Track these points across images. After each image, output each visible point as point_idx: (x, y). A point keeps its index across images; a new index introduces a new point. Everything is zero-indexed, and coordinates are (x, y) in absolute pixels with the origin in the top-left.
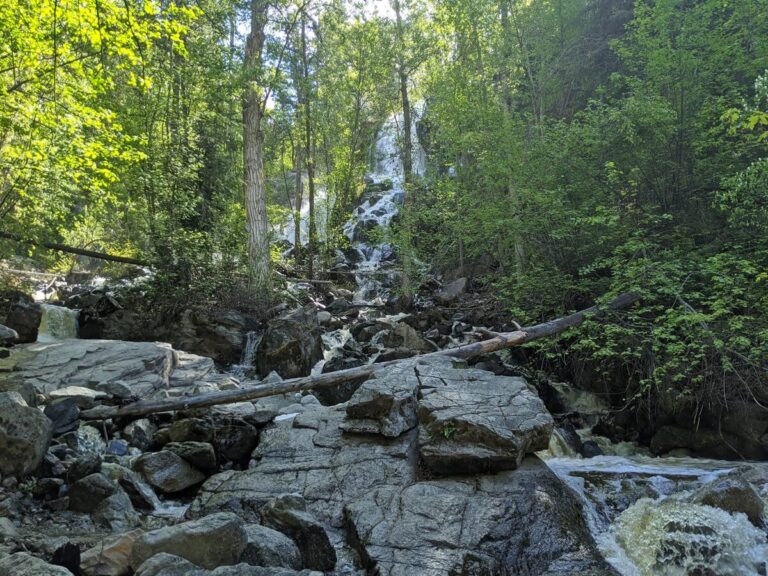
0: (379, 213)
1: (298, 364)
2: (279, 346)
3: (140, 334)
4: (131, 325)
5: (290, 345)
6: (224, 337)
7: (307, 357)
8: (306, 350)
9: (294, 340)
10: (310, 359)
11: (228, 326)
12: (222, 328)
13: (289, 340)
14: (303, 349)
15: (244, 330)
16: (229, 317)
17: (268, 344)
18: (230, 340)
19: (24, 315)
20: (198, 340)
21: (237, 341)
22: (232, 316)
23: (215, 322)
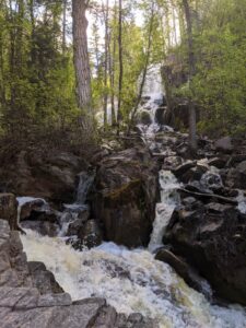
1: (142, 208)
2: (118, 187)
5: (132, 185)
6: (57, 177)
9: (135, 180)
11: (61, 167)
12: (55, 168)
13: (128, 180)
15: (76, 170)
16: (62, 158)
17: (103, 184)
18: (63, 179)
21: (70, 180)
22: (65, 157)
23: (48, 163)
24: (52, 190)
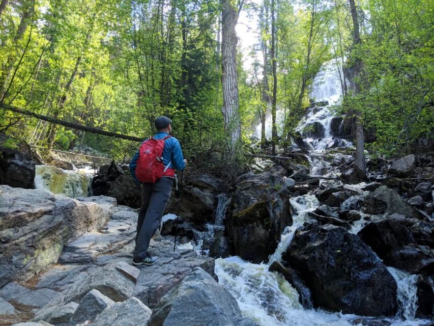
0: (322, 118)
1: (266, 228)
2: (246, 207)
3: (133, 194)
4: (128, 187)
5: (258, 206)
6: (198, 198)
7: (276, 222)
8: (274, 212)
9: (261, 201)
10: (279, 223)
11: (202, 188)
12: (196, 190)
14: (271, 211)
15: (215, 192)
16: (203, 180)
17: (236, 205)
18: (203, 201)
19: (19, 171)
20: (177, 200)
21: (209, 201)
22: (206, 179)
23: (190, 184)
24: (193, 211)
